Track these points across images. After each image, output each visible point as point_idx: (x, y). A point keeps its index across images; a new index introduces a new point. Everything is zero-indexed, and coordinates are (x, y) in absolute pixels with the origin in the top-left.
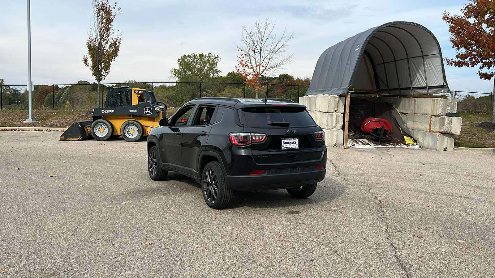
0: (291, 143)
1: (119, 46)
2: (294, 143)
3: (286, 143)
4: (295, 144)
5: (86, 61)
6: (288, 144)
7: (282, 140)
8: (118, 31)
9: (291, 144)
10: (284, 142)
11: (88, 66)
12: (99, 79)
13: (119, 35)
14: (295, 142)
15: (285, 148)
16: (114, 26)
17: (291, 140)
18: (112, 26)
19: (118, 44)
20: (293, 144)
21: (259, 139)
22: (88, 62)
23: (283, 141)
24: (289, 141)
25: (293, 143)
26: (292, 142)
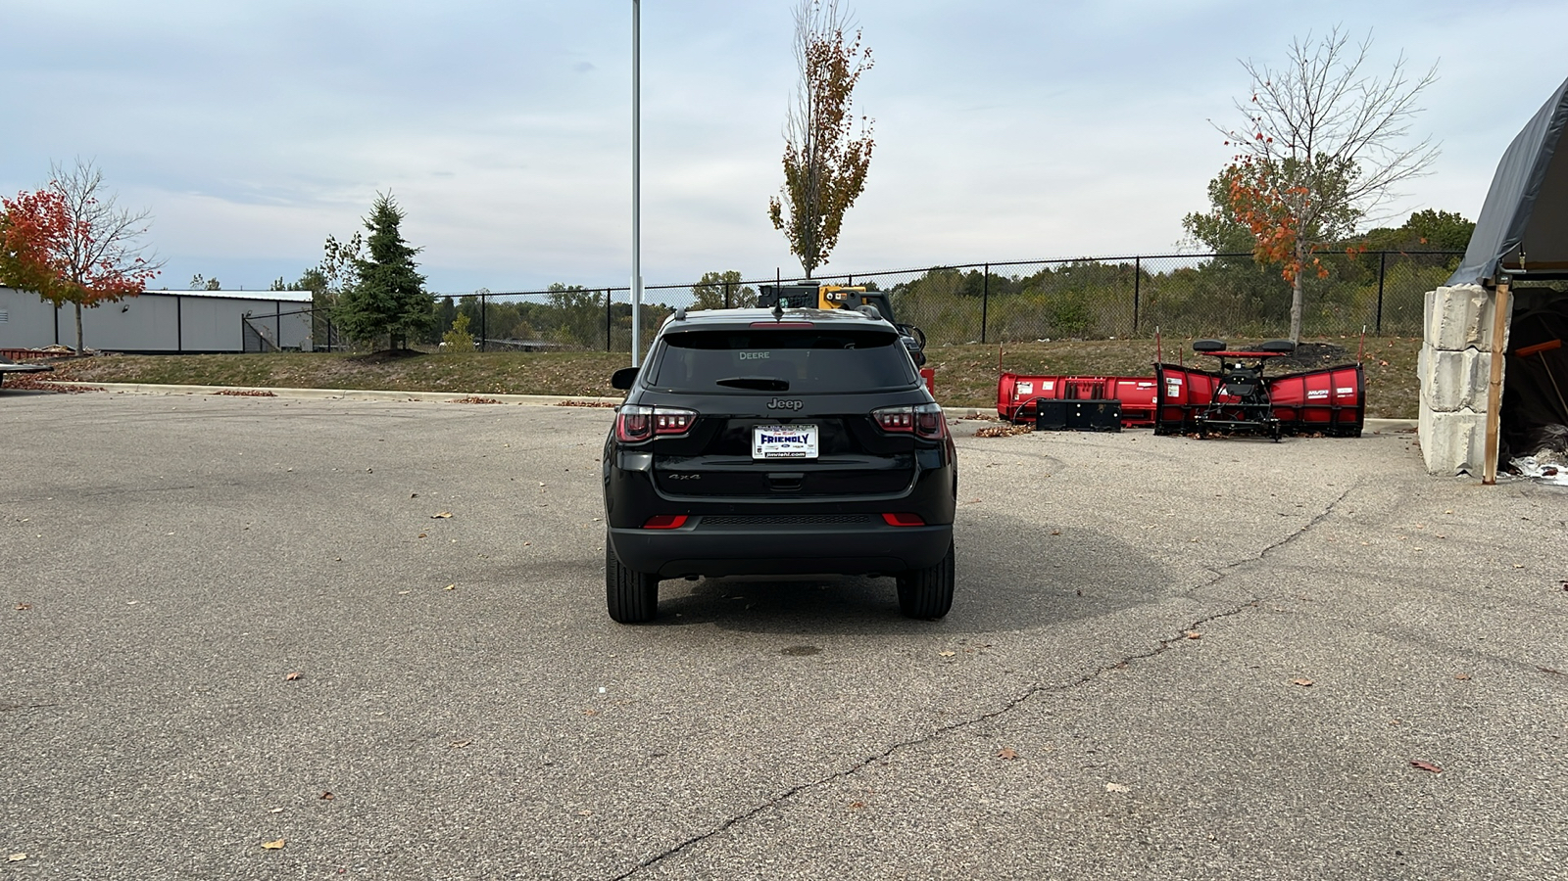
0: (787, 439)
1: (866, 164)
2: (802, 439)
3: (771, 439)
4: (803, 444)
5: (776, 212)
6: (779, 444)
7: (757, 431)
8: (865, 118)
9: (788, 443)
10: (763, 436)
11: (782, 227)
12: (810, 265)
13: (866, 130)
14: (805, 439)
15: (766, 454)
16: (852, 105)
17: (788, 432)
18: (849, 106)
19: (863, 158)
20: (797, 444)
21: (677, 426)
22: (781, 216)
23: (758, 433)
24: (781, 434)
25: (794, 440)
26: (791, 436)
